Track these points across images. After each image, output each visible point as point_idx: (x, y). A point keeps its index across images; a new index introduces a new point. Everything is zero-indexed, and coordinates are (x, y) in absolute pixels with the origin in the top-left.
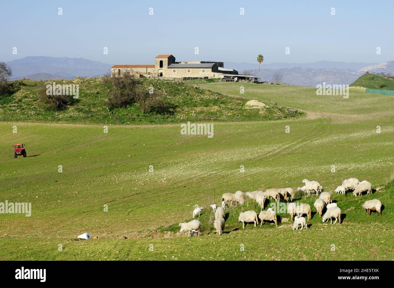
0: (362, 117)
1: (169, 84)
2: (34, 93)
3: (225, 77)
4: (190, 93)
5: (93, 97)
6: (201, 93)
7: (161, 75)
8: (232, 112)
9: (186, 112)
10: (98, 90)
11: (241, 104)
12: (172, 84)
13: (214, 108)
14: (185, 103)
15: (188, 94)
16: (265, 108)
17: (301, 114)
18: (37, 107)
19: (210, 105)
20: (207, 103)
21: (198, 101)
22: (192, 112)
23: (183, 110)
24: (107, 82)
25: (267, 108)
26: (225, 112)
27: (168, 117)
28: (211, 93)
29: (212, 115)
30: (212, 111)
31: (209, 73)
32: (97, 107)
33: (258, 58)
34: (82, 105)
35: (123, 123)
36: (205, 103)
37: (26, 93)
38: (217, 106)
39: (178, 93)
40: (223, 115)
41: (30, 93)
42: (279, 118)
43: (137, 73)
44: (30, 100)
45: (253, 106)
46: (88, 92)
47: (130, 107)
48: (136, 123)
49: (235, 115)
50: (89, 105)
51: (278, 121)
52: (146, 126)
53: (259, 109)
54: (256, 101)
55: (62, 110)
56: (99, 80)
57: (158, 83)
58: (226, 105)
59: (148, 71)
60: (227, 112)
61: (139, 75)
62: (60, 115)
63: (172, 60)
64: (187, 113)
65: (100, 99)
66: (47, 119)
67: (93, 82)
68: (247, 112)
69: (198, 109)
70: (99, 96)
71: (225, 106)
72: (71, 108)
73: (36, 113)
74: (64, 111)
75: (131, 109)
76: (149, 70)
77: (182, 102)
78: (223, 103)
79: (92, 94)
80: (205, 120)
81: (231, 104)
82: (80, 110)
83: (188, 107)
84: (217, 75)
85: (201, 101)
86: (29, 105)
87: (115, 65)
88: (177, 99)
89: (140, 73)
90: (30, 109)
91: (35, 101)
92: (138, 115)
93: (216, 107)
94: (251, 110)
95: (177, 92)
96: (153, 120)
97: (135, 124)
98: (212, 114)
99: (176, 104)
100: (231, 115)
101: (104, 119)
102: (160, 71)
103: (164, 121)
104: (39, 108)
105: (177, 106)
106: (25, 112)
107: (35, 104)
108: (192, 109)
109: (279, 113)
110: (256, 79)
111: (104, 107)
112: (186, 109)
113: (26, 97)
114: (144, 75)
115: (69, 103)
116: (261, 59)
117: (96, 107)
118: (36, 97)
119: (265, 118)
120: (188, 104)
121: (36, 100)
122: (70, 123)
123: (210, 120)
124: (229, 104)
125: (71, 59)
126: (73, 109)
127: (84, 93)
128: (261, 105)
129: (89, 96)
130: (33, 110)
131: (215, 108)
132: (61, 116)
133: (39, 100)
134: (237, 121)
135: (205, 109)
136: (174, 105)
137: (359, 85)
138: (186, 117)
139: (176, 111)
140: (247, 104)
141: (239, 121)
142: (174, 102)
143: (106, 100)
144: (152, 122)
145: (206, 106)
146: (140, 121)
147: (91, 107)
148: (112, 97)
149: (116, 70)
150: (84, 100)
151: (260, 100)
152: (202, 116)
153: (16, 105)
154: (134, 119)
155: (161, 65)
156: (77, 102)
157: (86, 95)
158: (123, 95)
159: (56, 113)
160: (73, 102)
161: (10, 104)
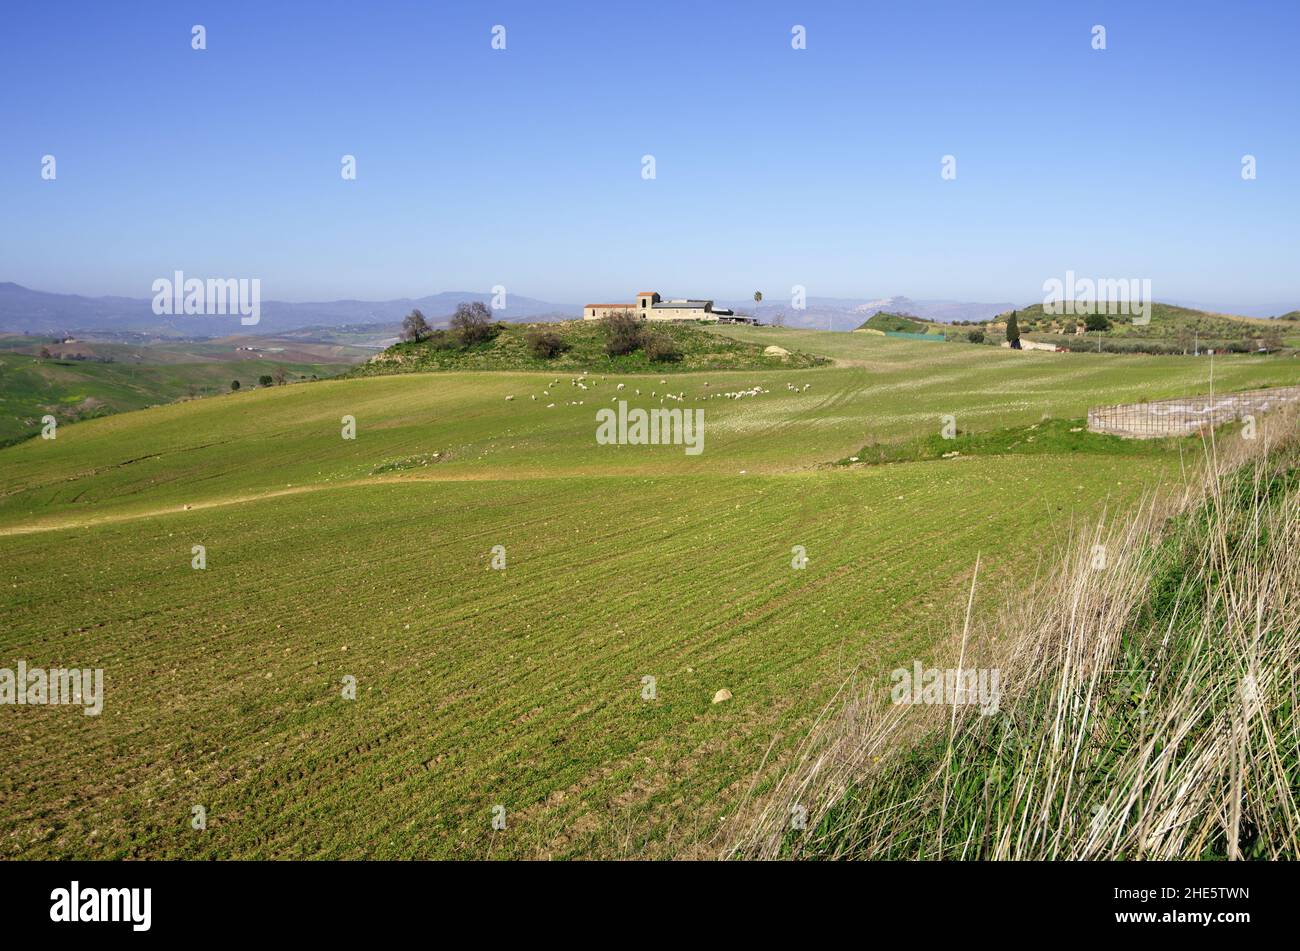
0: (900, 365)
2: (519, 338)
3: (720, 318)
5: (588, 343)
6: (708, 337)
7: (644, 316)
8: (750, 360)
10: (594, 335)
11: (760, 351)
13: (728, 355)
14: (695, 350)
15: (696, 340)
16: (788, 355)
17: (829, 362)
18: (524, 354)
19: (724, 352)
20: (720, 350)
22: (703, 359)
23: (692, 357)
24: (604, 326)
25: (790, 356)
26: (741, 360)
30: (726, 358)
31: (701, 315)
32: (595, 354)
33: (755, 296)
34: (578, 352)
35: (627, 373)
36: (718, 350)
37: (508, 338)
38: (733, 353)
40: (739, 363)
41: (513, 338)
42: (805, 367)
44: (515, 346)
45: (773, 353)
46: (582, 337)
47: (633, 354)
48: (642, 372)
49: (754, 363)
50: (585, 352)
51: (805, 370)
52: (655, 376)
53: (781, 356)
54: (777, 347)
55: (554, 358)
58: (742, 351)
60: (744, 360)
63: (656, 298)
64: (697, 361)
65: (597, 345)
66: (538, 368)
68: (767, 360)
69: (711, 357)
70: (595, 341)
71: (741, 353)
72: (565, 356)
73: (524, 361)
74: (557, 359)
75: (635, 356)
76: (630, 311)
77: (691, 348)
78: (738, 349)
79: (587, 339)
80: (720, 369)
81: (749, 350)
82: (575, 358)
83: (698, 354)
84: (710, 316)
85: (712, 347)
86: (514, 352)
88: (687, 344)
90: (516, 356)
92: (644, 364)
93: (731, 354)
94: (772, 357)
97: (641, 374)
98: (727, 362)
99: (683, 351)
100: (748, 364)
101: (605, 369)
102: (642, 312)
103: (674, 370)
104: (527, 355)
105: (685, 353)
106: (511, 360)
107: (522, 350)
108: (703, 357)
109: (805, 361)
110: (755, 320)
111: (603, 354)
112: (696, 356)
113: (509, 343)
115: (561, 350)
116: (758, 296)
118: (523, 342)
119: (789, 366)
120: (699, 350)
121: (522, 347)
122: (565, 372)
124: (746, 350)
127: (578, 338)
128: (782, 352)
129: (583, 341)
130: (521, 358)
131: (730, 356)
132: (554, 365)
133: (525, 346)
134: (757, 370)
135: (719, 356)
136: (681, 352)
137: (872, 327)
138: (698, 366)
139: (684, 359)
140: (766, 351)
141: (760, 370)
142: (681, 348)
143: (605, 346)
145: (719, 353)
146: (647, 370)
147: (587, 354)
148: (611, 342)
149: (591, 310)
150: (579, 346)
151: (781, 346)
152: (715, 365)
153: (499, 351)
154: (639, 368)
155: (644, 305)
156: (570, 348)
157: (580, 341)
158: (624, 339)
159: (548, 362)
160: (566, 349)
161: (492, 351)
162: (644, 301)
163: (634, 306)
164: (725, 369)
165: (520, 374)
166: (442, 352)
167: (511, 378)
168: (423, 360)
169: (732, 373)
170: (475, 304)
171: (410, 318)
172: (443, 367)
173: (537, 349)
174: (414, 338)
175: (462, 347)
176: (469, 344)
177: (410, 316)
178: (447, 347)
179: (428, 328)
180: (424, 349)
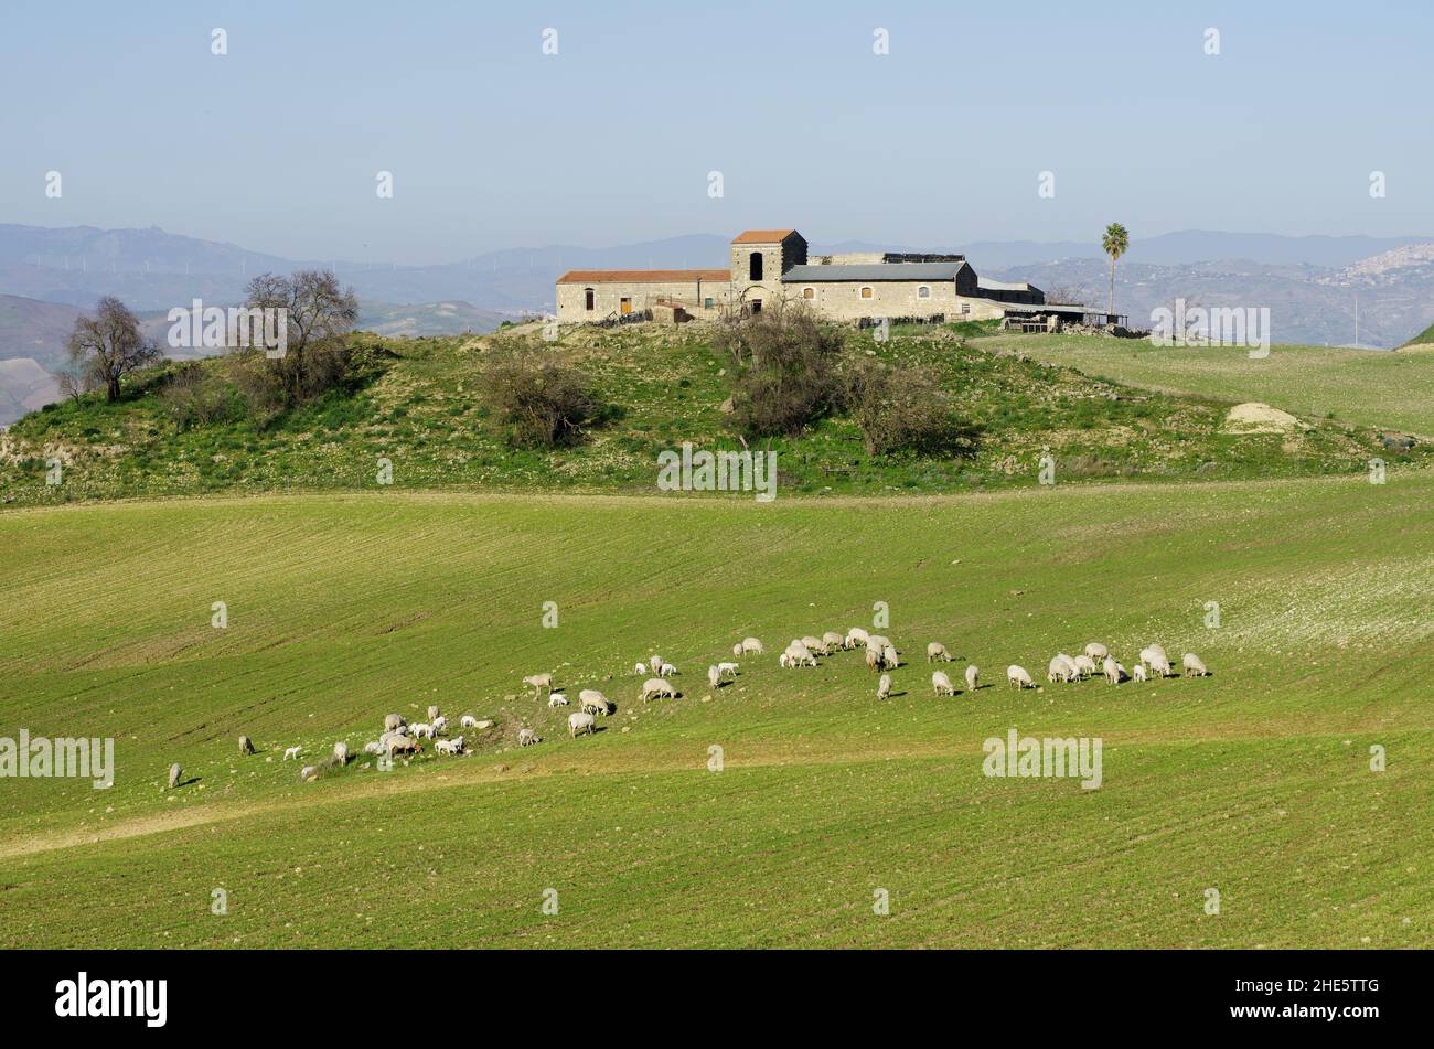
1: (930, 348)
2: (445, 386)
3: (1008, 313)
4: (1010, 380)
5: (670, 399)
6: (1046, 378)
7: (759, 307)
8: (1186, 449)
9: (1019, 447)
10: (684, 371)
11: (1211, 419)
12: (940, 347)
13: (1116, 432)
14: (1008, 417)
15: (1003, 384)
16: (1301, 432)
17: (1429, 450)
18: (470, 435)
19: (1100, 424)
20: (1086, 417)
21: (1053, 408)
22: (1038, 447)
23: (1005, 441)
25: (1307, 433)
26: (1158, 447)
27: (962, 468)
28: (1082, 378)
29: (1112, 458)
30: (1110, 443)
31: (944, 300)
32: (697, 433)
33: (1106, 238)
34: (641, 429)
35: (807, 490)
36: (1081, 416)
37: (414, 384)
38: (1127, 426)
39: (967, 382)
40: (1153, 456)
41: (431, 387)
42: (1358, 468)
43: (661, 301)
44: (437, 410)
45: (1254, 426)
46: (648, 379)
47: (815, 433)
48: (854, 488)
49: (1197, 456)
50: (665, 429)
51: (1358, 478)
52: (895, 501)
53: (1280, 436)
54: (1263, 405)
55: (569, 445)
56: (656, 334)
57: (892, 346)
58: (1155, 421)
59: (704, 296)
60: (1166, 447)
61: (671, 310)
62: (568, 465)
63: (795, 250)
64: (1021, 452)
65: (696, 404)
66: (526, 480)
67: (635, 341)
68: (1237, 448)
69: (1061, 438)
70: (691, 392)
71: (1154, 428)
72: (601, 440)
73: (475, 458)
74: (579, 449)
75: (821, 439)
76: (710, 290)
77: (997, 412)
78: (1141, 413)
79: (665, 387)
80: (1095, 476)
81: (1176, 417)
82: (636, 447)
83: (1022, 431)
84: (978, 307)
85: (1062, 407)
86: (438, 428)
87: (571, 273)
88: (971, 404)
89: (671, 300)
90: (448, 442)
91: (460, 413)
92: (857, 463)
93: (1123, 428)
94: (1252, 437)
95: (962, 375)
96: (914, 477)
97: (851, 493)
98: (1113, 453)
99: (975, 423)
100: (1182, 458)
102: (752, 295)
103: (953, 483)
104: (482, 439)
105: (981, 428)
106: (432, 453)
107: (461, 424)
108: (1038, 439)
110: (1112, 319)
111: (719, 434)
112: (1016, 436)
113: (419, 400)
114: (690, 311)
115: (588, 421)
116: (1117, 239)
117: (692, 434)
118: (458, 398)
119: (1309, 466)
120: (1021, 419)
121: (462, 412)
122: (612, 491)
123: (1115, 475)
124: (1166, 417)
125: (110, 232)
126: (609, 443)
127: (634, 385)
128: (1282, 421)
129: (654, 393)
130: (459, 448)
131: (1120, 435)
132: (572, 467)
133: (472, 410)
134: (1212, 480)
135: (1086, 436)
136: (968, 423)
138: (1025, 468)
139: (979, 447)
140: (1230, 418)
141: (1220, 479)
142: (966, 412)
143: (725, 408)
144: (910, 485)
145: (1087, 427)
146: (869, 481)
147: (672, 434)
148: (745, 395)
149: (578, 291)
150: (640, 407)
151: (1273, 400)
152: (1079, 463)
153: (390, 428)
154: (844, 477)
155: (756, 271)
156: (618, 413)
157: (643, 391)
158: (792, 386)
159: (552, 458)
160: (607, 418)
161: (363, 428)
162: (756, 260)
163: (724, 276)
164: (1111, 476)
165: (475, 499)
166: (202, 433)
167: (449, 512)
168: (145, 458)
169: (1133, 487)
170: (308, 278)
171: (93, 327)
172: (216, 481)
173: (515, 419)
174: (106, 386)
175: (265, 416)
176: (290, 406)
177: (94, 318)
178: (218, 415)
179: (142, 356)
180: (141, 422)
